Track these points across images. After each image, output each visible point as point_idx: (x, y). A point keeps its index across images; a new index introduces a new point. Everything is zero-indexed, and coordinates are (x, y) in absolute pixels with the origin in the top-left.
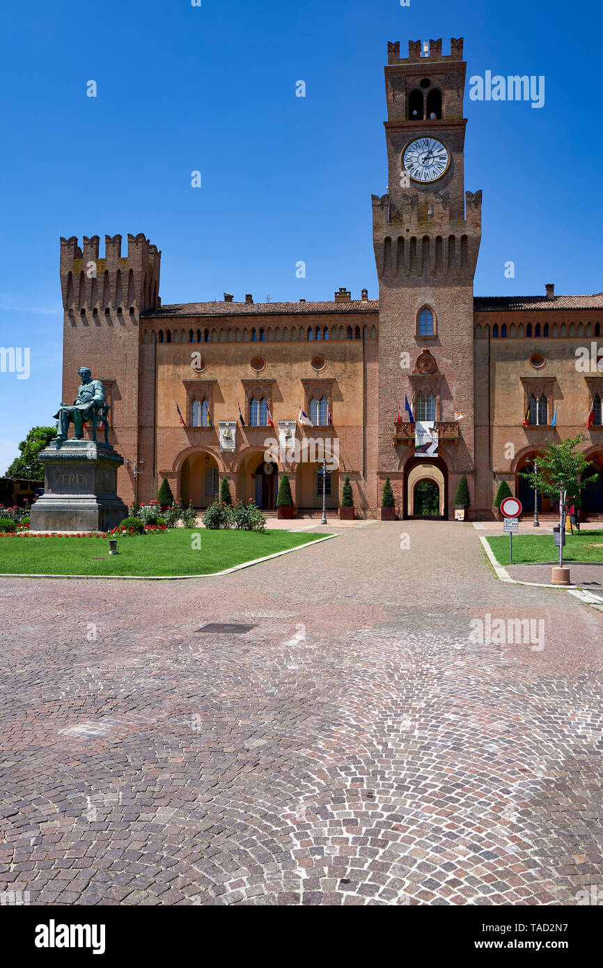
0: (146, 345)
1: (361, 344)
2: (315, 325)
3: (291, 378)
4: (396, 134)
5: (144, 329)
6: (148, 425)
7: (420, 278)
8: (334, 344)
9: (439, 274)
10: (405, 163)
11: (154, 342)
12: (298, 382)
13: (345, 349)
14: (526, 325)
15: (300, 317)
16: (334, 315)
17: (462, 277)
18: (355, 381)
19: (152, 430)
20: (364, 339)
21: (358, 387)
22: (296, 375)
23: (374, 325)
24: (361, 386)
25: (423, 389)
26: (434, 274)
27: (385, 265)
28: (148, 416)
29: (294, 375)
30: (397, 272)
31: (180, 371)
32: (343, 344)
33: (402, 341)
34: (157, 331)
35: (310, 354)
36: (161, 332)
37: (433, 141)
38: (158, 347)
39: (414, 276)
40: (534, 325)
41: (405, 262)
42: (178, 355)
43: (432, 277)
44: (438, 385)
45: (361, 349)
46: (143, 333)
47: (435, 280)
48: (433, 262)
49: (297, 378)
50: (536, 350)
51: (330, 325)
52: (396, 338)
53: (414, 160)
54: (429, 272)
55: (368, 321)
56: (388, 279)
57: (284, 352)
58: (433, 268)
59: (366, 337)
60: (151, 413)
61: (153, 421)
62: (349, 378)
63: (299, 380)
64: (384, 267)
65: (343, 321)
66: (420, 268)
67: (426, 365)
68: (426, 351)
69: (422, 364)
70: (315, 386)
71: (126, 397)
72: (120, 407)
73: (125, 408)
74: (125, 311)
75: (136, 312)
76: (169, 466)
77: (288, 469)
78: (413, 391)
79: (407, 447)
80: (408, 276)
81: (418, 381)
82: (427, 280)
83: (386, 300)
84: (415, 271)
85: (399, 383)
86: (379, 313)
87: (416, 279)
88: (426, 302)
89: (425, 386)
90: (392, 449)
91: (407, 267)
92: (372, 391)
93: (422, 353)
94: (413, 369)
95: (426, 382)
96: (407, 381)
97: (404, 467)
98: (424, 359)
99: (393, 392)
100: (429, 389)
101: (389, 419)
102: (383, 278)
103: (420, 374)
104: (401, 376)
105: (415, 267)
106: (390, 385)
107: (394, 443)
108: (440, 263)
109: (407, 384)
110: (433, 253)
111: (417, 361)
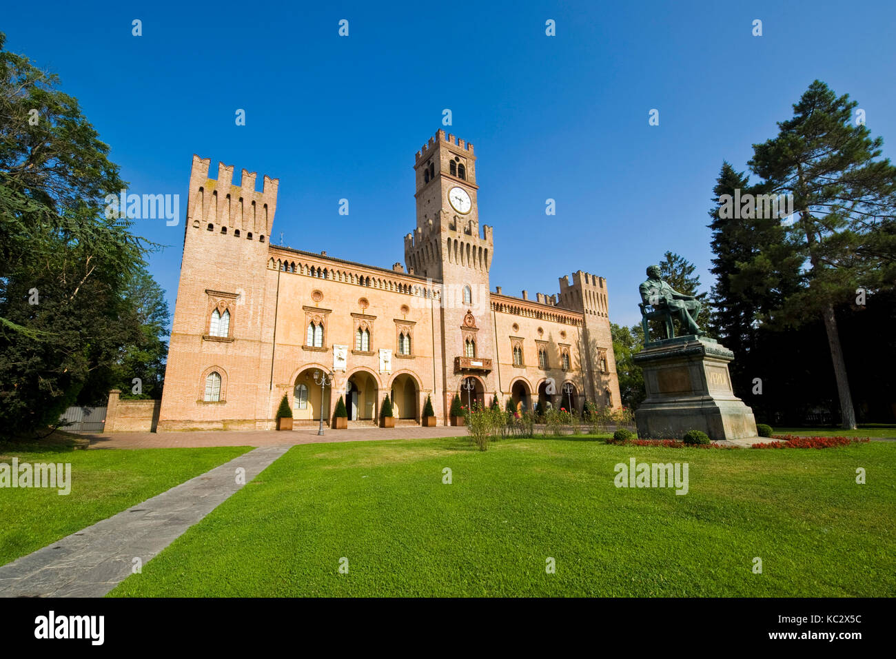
0: (270, 271)
2: (403, 283)
3: (387, 318)
5: (270, 256)
6: (266, 341)
7: (464, 267)
10: (450, 198)
11: (278, 269)
12: (392, 321)
14: (510, 306)
17: (484, 272)
18: (427, 326)
19: (271, 346)
26: (471, 267)
27: (446, 254)
28: (268, 333)
29: (389, 316)
31: (300, 298)
34: (283, 261)
35: (400, 303)
36: (286, 262)
37: (463, 191)
38: (282, 274)
42: (299, 285)
43: (469, 268)
46: (269, 260)
47: (471, 270)
48: (471, 260)
49: (391, 318)
51: (413, 285)
54: (468, 265)
56: (447, 263)
57: (382, 298)
58: (470, 263)
60: (272, 330)
61: (272, 338)
62: (424, 323)
63: (393, 319)
64: (446, 256)
66: (464, 261)
67: (470, 322)
68: (469, 312)
69: (467, 321)
70: (403, 325)
71: (251, 312)
72: (244, 321)
73: (249, 322)
74: (256, 237)
75: (267, 239)
76: (286, 381)
77: (386, 387)
78: (464, 337)
79: (462, 375)
80: (458, 264)
81: (466, 331)
82: (467, 270)
83: (447, 276)
84: (461, 263)
85: (456, 331)
86: (442, 283)
87: (462, 267)
88: (468, 282)
89: (469, 335)
90: (454, 375)
91: (458, 259)
92: (438, 334)
93: (467, 313)
94: (462, 323)
95: (470, 332)
96: (460, 330)
97: (461, 387)
98: (468, 317)
99: (453, 336)
100: (471, 337)
101: (452, 354)
102: (445, 262)
103: (467, 326)
104: (457, 326)
105: (461, 260)
106: (451, 331)
107: (456, 371)
108: (473, 262)
109: (460, 332)
110: (471, 254)
111: (465, 318)
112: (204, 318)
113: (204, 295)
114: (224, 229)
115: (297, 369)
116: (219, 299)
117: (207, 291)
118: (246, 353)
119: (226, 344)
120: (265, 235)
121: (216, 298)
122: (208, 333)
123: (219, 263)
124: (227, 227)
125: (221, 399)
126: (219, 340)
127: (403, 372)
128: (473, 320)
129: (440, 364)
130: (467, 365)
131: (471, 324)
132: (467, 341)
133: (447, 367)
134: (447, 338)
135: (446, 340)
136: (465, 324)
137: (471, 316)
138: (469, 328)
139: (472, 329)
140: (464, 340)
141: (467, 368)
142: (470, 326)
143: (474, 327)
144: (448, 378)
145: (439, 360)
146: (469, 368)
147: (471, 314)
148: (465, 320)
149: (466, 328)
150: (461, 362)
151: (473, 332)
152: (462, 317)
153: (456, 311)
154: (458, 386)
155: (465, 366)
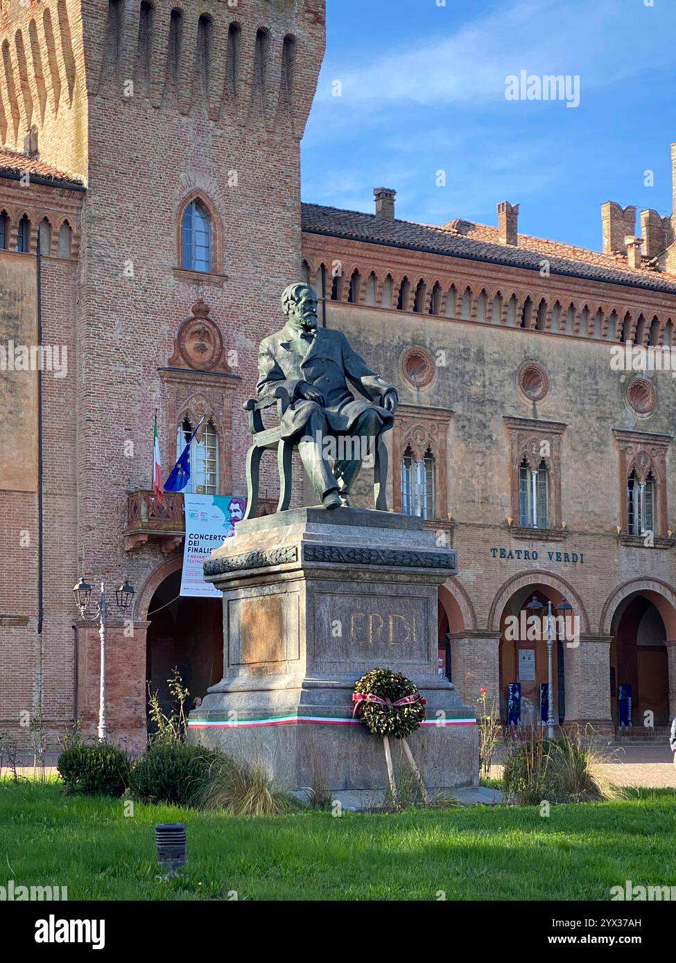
1: (31, 266)
7: (184, 119)
9: (228, 121)
14: (398, 281)
17: (277, 139)
20: (39, 256)
23: (66, 222)
25: (193, 409)
26: (216, 117)
30: (132, 93)
33: (142, 273)
39: (172, 113)
40: (414, 284)
41: (155, 69)
43: (212, 124)
44: (227, 402)
45: (34, 279)
47: (219, 132)
48: (217, 85)
50: (414, 342)
52: (129, 266)
54: (205, 111)
55: (57, 208)
56: (108, 104)
58: (215, 101)
59: (45, 249)
64: (101, 70)
66: (186, 93)
67: (202, 349)
68: (202, 311)
69: (190, 346)
78: (171, 410)
79: (159, 559)
80: (158, 108)
81: (182, 386)
82: (199, 130)
83: (105, 161)
84: (174, 101)
85: (138, 387)
86: (84, 190)
87: (175, 121)
88: (198, 185)
89: (197, 403)
90: (120, 561)
91: (158, 83)
92: (62, 400)
93: (191, 315)
94: (170, 353)
95: (199, 390)
96: (157, 383)
97: (150, 609)
98: (198, 332)
99: (123, 407)
100: (208, 409)
101: (114, 479)
102: (98, 99)
103: (186, 367)
104: (141, 369)
105: (172, 89)
106: (113, 388)
107: (129, 547)
108: (230, 94)
109: (155, 390)
110: (219, 61)
111: (179, 334)
128: (218, 341)
129: (66, 519)
130: (171, 526)
131: (207, 355)
132: (187, 426)
133: (91, 529)
134: (96, 416)
135: (91, 424)
136: (181, 359)
137: (211, 326)
138: (199, 377)
139: (212, 378)
140: (171, 425)
141: (174, 537)
142: (202, 368)
143: (221, 371)
144: (95, 571)
145: (63, 504)
146: (180, 533)
147: (209, 316)
148: (179, 341)
149: (186, 376)
150: (148, 513)
151: (215, 389)
152: (167, 329)
153: (142, 306)
154: (137, 604)
155: (164, 526)
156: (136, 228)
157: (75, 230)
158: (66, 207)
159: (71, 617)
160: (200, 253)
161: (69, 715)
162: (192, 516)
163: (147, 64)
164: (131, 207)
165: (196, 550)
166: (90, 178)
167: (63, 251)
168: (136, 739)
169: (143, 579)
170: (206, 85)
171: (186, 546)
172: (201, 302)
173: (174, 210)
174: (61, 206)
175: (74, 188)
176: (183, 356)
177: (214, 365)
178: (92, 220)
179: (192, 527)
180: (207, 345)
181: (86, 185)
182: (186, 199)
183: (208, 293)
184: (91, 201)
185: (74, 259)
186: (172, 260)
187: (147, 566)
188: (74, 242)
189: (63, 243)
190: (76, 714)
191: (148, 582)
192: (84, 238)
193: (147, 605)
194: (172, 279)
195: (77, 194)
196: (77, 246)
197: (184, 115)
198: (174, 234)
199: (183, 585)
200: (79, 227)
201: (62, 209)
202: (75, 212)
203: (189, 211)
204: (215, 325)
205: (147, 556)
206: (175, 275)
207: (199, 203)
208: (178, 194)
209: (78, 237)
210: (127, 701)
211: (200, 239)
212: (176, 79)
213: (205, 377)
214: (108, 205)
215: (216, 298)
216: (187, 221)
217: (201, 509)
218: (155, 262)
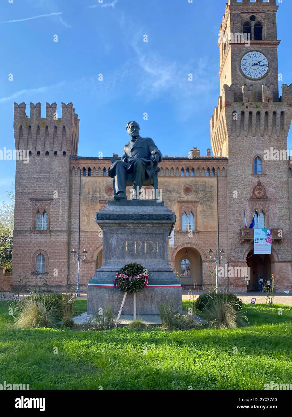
0: (73, 177)
1: (215, 179)
2: (185, 167)
3: (170, 201)
4: (236, 49)
5: (72, 166)
6: (74, 230)
7: (254, 138)
8: (198, 179)
9: (266, 136)
10: (242, 67)
11: (79, 175)
12: (175, 202)
13: (205, 182)
15: (177, 162)
16: (199, 160)
17: (280, 138)
18: (212, 203)
19: (78, 233)
20: (217, 177)
21: (214, 207)
22: (174, 199)
23: (224, 168)
24: (216, 206)
25: (257, 208)
26: (262, 136)
27: (232, 129)
28: (75, 224)
29: (172, 199)
30: (240, 134)
31: (96, 195)
32: (204, 179)
33: (243, 176)
34: (81, 168)
35: (183, 185)
36: (84, 169)
37: (259, 53)
38: (82, 178)
39: (250, 137)
41: (245, 127)
42: (96, 184)
43: (261, 137)
44: (268, 205)
45: (216, 182)
46: (72, 169)
47: (264, 139)
48: (262, 128)
49: (174, 201)
51: (195, 167)
52: (239, 175)
53: (247, 65)
54: (259, 135)
55: (221, 165)
56: (233, 138)
57: (166, 184)
58: (262, 132)
59: (219, 175)
60: (77, 222)
61: (78, 227)
62: (208, 201)
63: (176, 201)
64: (231, 130)
65: (204, 164)
66: (254, 131)
67: (260, 193)
68: (259, 183)
69: (256, 193)
70: (186, 205)
71: (60, 210)
72: (56, 218)
73: (60, 218)
74: (60, 153)
75: (67, 154)
76: (89, 257)
77: (170, 259)
78: (251, 209)
79: (249, 245)
80: (247, 136)
81: (254, 203)
82: (258, 140)
83: (233, 151)
84: (251, 134)
85: (242, 204)
86: (228, 159)
87: (251, 139)
88: (258, 153)
89: (259, 206)
90: (239, 246)
91: (246, 130)
92: (224, 209)
93: (257, 185)
94: (251, 195)
95: (259, 203)
96: (247, 203)
97: (247, 258)
98: (258, 189)
99: (238, 209)
100: (262, 208)
101: (236, 227)
102: (231, 137)
103: (256, 198)
104: (243, 200)
105: (251, 131)
106: (236, 205)
107: (240, 243)
108: (266, 129)
109: (247, 204)
110: (263, 122)
111: (253, 190)
112: (31, 218)
113: (30, 202)
114: (39, 153)
115: (97, 248)
116: (39, 204)
117: (31, 199)
118: (59, 240)
119: (46, 234)
120: (66, 151)
121: (37, 204)
122: (34, 228)
123: (37, 178)
124: (40, 151)
125: (46, 271)
126: (41, 232)
127: (186, 246)
128: (264, 191)
129: (225, 237)
130: (251, 237)
131: (261, 195)
132: (257, 213)
133: (230, 239)
134: (232, 212)
135: (230, 214)
136: (254, 196)
137: (262, 187)
138: (258, 200)
139: (262, 200)
140: (251, 213)
141: (251, 239)
142: (260, 198)
143: (265, 198)
144: (232, 249)
145: (224, 233)
146: (253, 238)
147: (262, 185)
148: (253, 192)
149: (255, 200)
150: (244, 234)
151: (264, 203)
152: (250, 189)
153: (243, 184)
154: (243, 256)
155: (249, 237)
156: (241, 166)
157: (226, 169)
158: (224, 164)
159: (227, 260)
160: (259, 170)
161: (227, 283)
162: (256, 234)
163: (243, 127)
164: (240, 161)
165: (257, 242)
166: (229, 156)
167: (224, 174)
168: (244, 289)
169: (245, 250)
170: (260, 128)
171: (255, 242)
172: (259, 181)
173: (251, 160)
174: (222, 164)
175: (225, 159)
176: (254, 195)
177: (263, 197)
178: (230, 166)
179: (256, 237)
180: (261, 192)
181: (228, 158)
182: (255, 157)
183: (261, 179)
184: (229, 161)
185: (226, 176)
186: (251, 172)
187: (246, 247)
188: (226, 172)
189: (223, 173)
190: (229, 283)
191: (246, 251)
192: (228, 171)
193: (246, 257)
194: (251, 177)
195: (226, 160)
196: (227, 173)
197: (253, 137)
198: (251, 166)
199: (254, 251)
200: (227, 168)
201: (223, 165)
202: (226, 165)
203: (256, 159)
204: (263, 187)
205: (245, 245)
206: (252, 176)
207: (258, 157)
208: (252, 156)
209: (227, 171)
210: (241, 280)
211: (259, 166)
212: (251, 128)
213: (260, 200)
214: (234, 162)
215: (263, 180)
216: (256, 163)
217: (258, 232)
218: (247, 173)
